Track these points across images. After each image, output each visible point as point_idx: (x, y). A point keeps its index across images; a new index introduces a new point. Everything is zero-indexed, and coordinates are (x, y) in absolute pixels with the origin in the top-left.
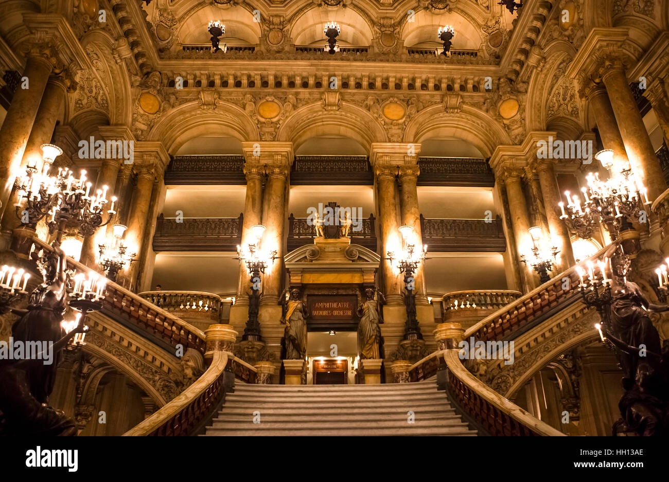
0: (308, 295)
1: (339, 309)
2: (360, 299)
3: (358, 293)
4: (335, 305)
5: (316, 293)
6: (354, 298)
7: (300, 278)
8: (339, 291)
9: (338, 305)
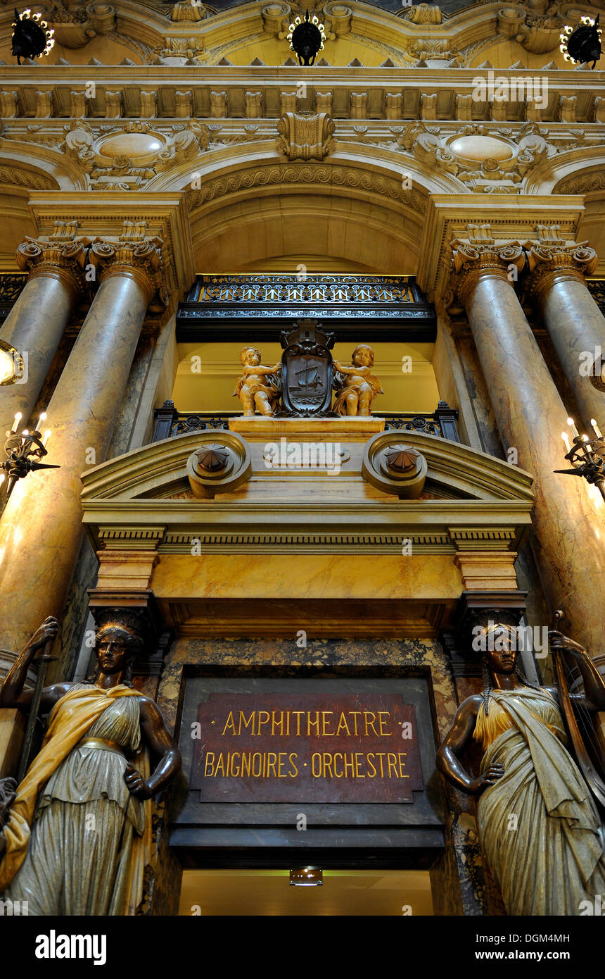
0: (190, 672)
1: (342, 743)
2: (443, 688)
3: (432, 659)
4: (319, 723)
5: (228, 660)
6: (416, 687)
7: (147, 570)
8: (341, 650)
9: (334, 720)
